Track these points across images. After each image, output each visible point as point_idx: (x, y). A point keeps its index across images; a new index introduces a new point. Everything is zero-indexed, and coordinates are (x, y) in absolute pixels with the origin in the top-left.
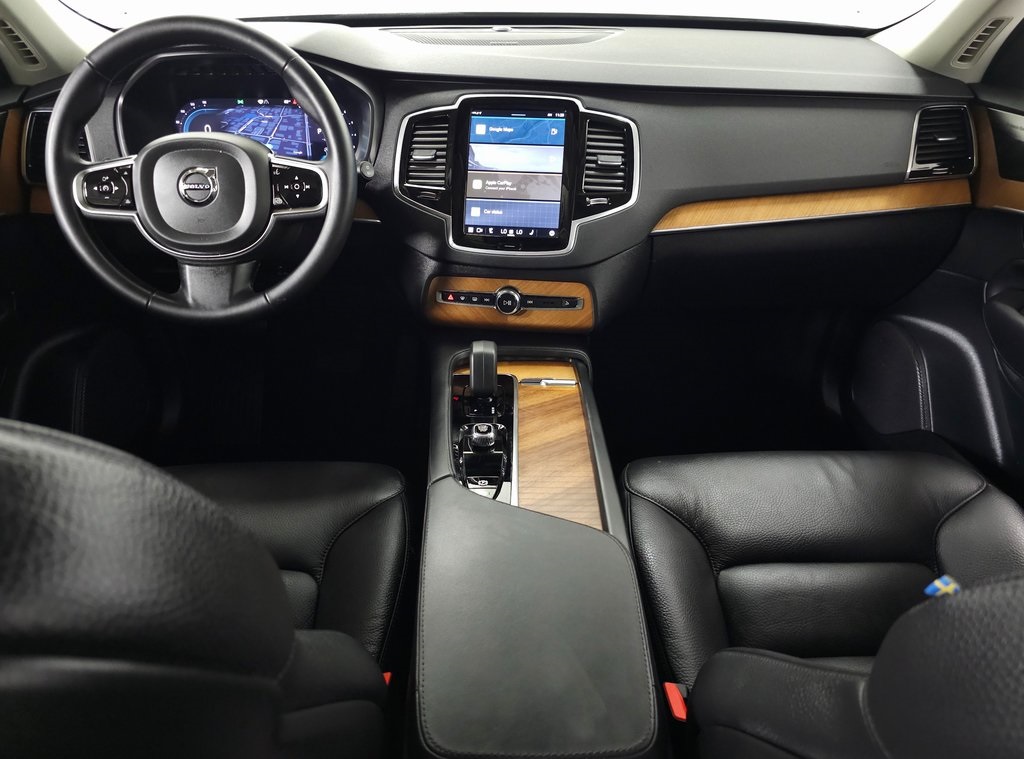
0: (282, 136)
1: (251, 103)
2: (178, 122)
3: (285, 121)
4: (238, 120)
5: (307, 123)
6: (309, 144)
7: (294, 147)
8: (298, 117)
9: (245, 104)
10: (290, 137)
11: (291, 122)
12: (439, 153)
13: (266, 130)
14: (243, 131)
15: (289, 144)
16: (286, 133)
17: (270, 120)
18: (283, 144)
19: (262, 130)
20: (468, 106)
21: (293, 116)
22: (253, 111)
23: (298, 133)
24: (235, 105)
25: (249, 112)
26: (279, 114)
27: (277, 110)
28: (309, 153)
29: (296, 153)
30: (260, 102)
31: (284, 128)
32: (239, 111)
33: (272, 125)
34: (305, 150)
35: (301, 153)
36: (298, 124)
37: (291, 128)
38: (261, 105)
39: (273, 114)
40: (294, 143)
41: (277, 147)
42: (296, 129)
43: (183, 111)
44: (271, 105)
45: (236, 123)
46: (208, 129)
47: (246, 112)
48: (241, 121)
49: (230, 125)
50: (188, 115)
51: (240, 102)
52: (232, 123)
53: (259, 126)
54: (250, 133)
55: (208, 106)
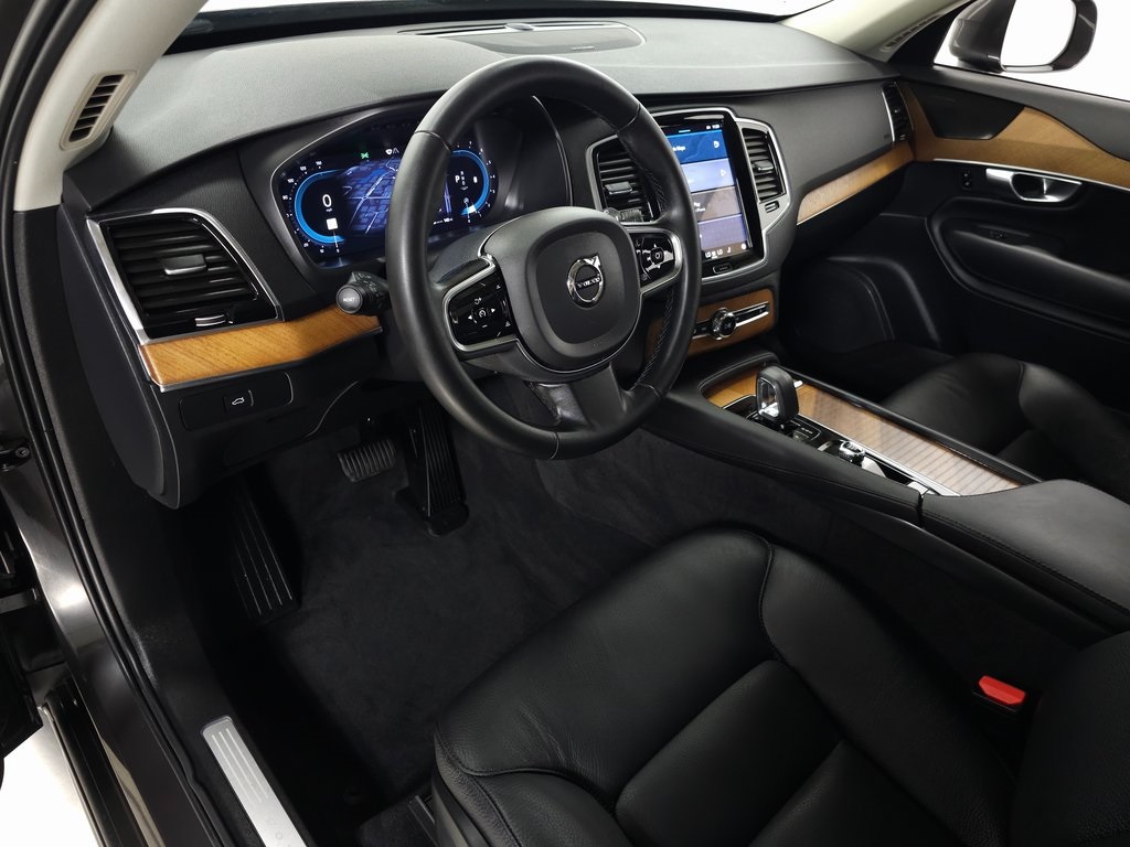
1: (378, 155)
2: (285, 197)
4: (363, 181)
6: (447, 198)
9: (371, 158)
14: (372, 195)
22: (381, 165)
24: (358, 161)
25: (376, 167)
28: (449, 209)
30: (389, 152)
32: (364, 168)
34: (444, 206)
38: (389, 157)
43: (291, 181)
45: (362, 185)
46: (327, 199)
47: (373, 168)
48: (368, 182)
49: (354, 190)
50: (298, 185)
51: (365, 156)
52: (358, 186)
53: (389, 184)
54: (380, 195)
55: (324, 168)
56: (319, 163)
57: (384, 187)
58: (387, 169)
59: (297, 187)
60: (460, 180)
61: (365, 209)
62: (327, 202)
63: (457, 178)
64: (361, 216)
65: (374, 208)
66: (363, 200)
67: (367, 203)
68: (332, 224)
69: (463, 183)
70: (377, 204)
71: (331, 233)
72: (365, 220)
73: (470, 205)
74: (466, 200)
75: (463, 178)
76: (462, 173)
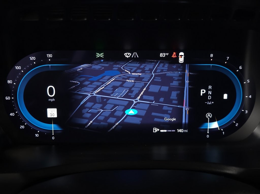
0: (152, 98)
1: (114, 56)
2: (9, 82)
3: (159, 80)
4: (95, 78)
5: (187, 82)
6: (186, 109)
7: (166, 112)
8: (176, 74)
9: (106, 59)
10: (162, 100)
11: (166, 80)
13: (131, 91)
14: (100, 93)
15: (159, 109)
16: (157, 96)
17: (138, 79)
18: (151, 109)
19: (125, 91)
21: (169, 74)
22: (116, 67)
23: (174, 95)
25: (110, 68)
26: (151, 70)
27: (148, 66)
28: (185, 120)
30: (127, 55)
31: (155, 89)
32: (97, 67)
33: (140, 84)
34: (180, 117)
35: (174, 119)
36: (175, 84)
37: (165, 89)
38: (127, 60)
39: (143, 71)
40: (166, 107)
41: (143, 113)
43: (18, 68)
44: (141, 60)
45: (92, 82)
46: (51, 90)
47: (106, 69)
48: (98, 81)
49: (82, 86)
50: (25, 72)
51: (100, 55)
52: (87, 83)
53: (121, 86)
54: (109, 95)
55: (53, 61)
56: (50, 56)
57: (114, 88)
58: (121, 71)
59: (23, 74)
60: (206, 95)
61: (89, 104)
62: (51, 92)
63: (203, 92)
64: (84, 111)
65: (101, 105)
66: (89, 95)
67: (93, 99)
68: (52, 113)
69: (209, 98)
70: (104, 103)
71: (50, 121)
72: (88, 115)
73: (212, 120)
74: (209, 115)
75: (210, 93)
76: (210, 87)
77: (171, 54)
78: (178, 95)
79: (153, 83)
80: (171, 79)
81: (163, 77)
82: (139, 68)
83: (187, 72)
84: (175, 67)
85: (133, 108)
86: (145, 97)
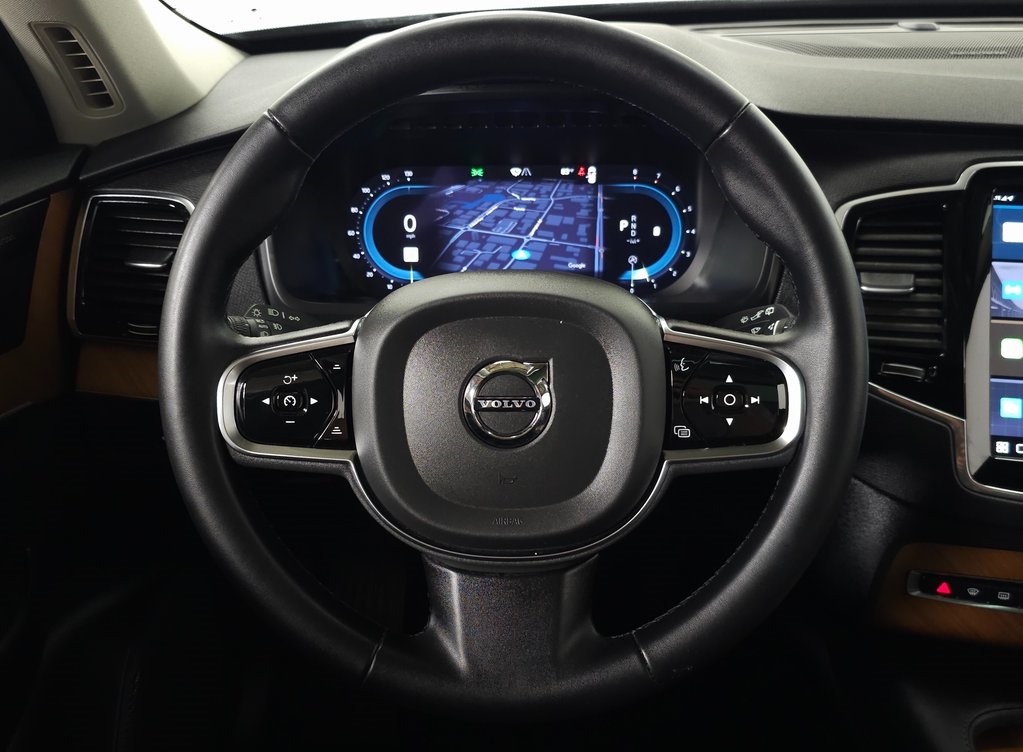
0: (551, 234)
1: (498, 174)
2: (354, 210)
3: (560, 207)
4: (470, 205)
5: (600, 210)
6: (599, 250)
7: (570, 255)
8: (584, 199)
10: (565, 236)
11: (569, 208)
12: (923, 281)
13: (520, 224)
14: (477, 226)
15: (561, 251)
16: (557, 231)
17: (530, 206)
18: (550, 249)
19: (512, 224)
20: (986, 183)
21: (575, 198)
22: (499, 189)
23: (582, 229)
24: (466, 178)
25: (492, 191)
26: (549, 193)
27: (544, 188)
28: (598, 267)
29: (572, 265)
30: (516, 172)
31: (555, 220)
32: (472, 189)
33: (533, 214)
34: (590, 260)
35: (582, 266)
36: (584, 213)
37: (569, 220)
38: (515, 179)
39: (538, 195)
40: (571, 246)
41: (538, 257)
42: (578, 221)
43: (366, 190)
44: (534, 179)
45: (466, 211)
46: (410, 222)
47: (486, 191)
48: (474, 209)
49: (452, 216)
50: (376, 196)
51: (477, 172)
52: (459, 212)
53: (507, 216)
54: (489, 229)
55: (414, 181)
56: (409, 174)
57: (497, 219)
58: (506, 195)
59: (373, 199)
60: (628, 229)
61: (462, 243)
62: (410, 225)
63: (624, 224)
64: (455, 253)
65: (478, 245)
66: (462, 230)
67: (467, 236)
68: (411, 254)
69: (633, 233)
70: (482, 241)
71: (407, 266)
72: (460, 259)
73: (638, 266)
74: (633, 259)
75: (634, 226)
76: (634, 218)
77: (577, 170)
78: (587, 230)
79: (553, 212)
80: (577, 206)
81: (566, 203)
82: (531, 190)
83: (600, 195)
84: (582, 188)
85: (524, 249)
86: (541, 233)
